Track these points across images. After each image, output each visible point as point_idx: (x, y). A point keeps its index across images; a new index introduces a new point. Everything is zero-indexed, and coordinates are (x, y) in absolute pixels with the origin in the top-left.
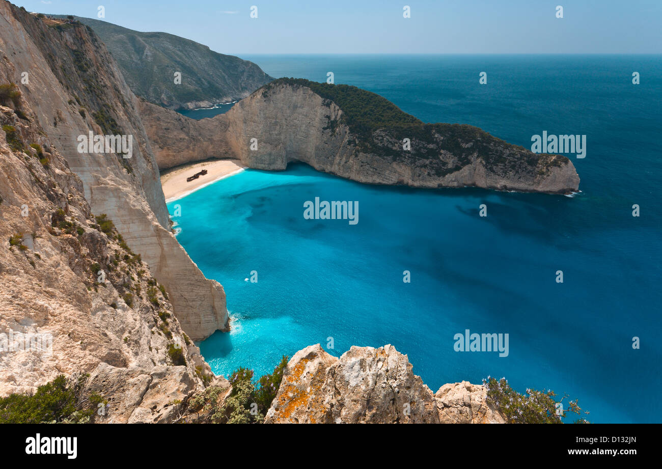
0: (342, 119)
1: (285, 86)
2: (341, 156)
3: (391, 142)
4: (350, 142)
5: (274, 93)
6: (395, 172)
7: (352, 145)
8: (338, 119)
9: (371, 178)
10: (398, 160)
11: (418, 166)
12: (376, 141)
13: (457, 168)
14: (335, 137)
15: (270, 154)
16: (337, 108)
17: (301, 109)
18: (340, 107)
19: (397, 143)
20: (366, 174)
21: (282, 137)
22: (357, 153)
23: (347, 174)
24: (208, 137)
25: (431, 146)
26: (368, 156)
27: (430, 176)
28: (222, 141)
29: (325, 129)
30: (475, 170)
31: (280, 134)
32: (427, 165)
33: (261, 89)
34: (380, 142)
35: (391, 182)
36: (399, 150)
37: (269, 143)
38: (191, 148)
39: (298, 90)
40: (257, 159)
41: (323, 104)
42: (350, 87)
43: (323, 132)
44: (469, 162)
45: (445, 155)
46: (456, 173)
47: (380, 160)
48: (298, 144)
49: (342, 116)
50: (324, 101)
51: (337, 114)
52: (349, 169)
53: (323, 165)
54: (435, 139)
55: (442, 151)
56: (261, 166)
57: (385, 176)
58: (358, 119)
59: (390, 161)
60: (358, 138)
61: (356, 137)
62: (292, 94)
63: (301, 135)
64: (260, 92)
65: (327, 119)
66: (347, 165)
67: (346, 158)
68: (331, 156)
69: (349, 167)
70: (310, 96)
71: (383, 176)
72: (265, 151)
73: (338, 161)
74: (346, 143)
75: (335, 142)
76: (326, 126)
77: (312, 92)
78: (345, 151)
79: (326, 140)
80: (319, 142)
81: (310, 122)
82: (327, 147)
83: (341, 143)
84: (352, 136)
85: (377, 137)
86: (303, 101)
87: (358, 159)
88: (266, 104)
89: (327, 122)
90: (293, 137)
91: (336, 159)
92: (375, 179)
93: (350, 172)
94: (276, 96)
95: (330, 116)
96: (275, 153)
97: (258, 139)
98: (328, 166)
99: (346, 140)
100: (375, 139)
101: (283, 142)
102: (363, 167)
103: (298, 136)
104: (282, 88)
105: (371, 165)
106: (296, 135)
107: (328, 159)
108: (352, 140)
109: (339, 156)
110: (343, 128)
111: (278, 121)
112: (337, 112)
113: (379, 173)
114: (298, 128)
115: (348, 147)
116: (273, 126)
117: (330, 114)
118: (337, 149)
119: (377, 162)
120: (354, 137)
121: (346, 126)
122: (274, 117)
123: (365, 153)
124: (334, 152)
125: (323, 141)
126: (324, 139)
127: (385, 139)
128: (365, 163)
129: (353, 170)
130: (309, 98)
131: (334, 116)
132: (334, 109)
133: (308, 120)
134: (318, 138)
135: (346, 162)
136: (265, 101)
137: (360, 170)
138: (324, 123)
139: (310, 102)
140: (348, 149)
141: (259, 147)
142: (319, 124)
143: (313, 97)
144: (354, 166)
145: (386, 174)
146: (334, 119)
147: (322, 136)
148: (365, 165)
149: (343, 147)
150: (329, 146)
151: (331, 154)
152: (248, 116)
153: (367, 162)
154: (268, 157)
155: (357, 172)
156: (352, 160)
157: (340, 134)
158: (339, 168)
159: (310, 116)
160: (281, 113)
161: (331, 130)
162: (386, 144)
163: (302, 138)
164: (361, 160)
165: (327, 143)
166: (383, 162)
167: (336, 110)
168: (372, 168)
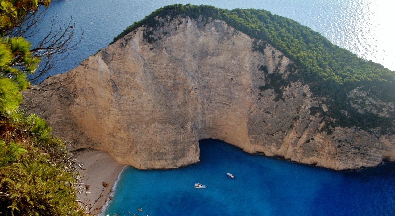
0: (290, 70)
1: (183, 20)
2: (298, 133)
3: (374, 106)
4: (313, 111)
5: (165, 34)
6: (382, 149)
7: (318, 114)
8: (282, 71)
9: (352, 162)
10: (388, 131)
12: (354, 106)
14: (284, 102)
15: (175, 143)
16: (278, 53)
17: (214, 58)
19: (385, 108)
20: (344, 158)
21: (190, 109)
22: (330, 127)
23: (312, 158)
26: (349, 130)
28: (64, 123)
29: (262, 88)
31: (185, 104)
33: (140, 28)
34: (360, 107)
36: (387, 116)
37: (169, 123)
39: (207, 27)
40: (150, 152)
41: (254, 48)
43: (260, 94)
47: (365, 134)
48: (213, 116)
49: (290, 67)
50: (255, 43)
51: (280, 64)
53: (262, 145)
57: (370, 155)
58: (320, 72)
59: (378, 135)
60: (326, 103)
61: (323, 102)
62: (198, 34)
63: (219, 101)
64: (138, 33)
65: (263, 73)
66: (311, 146)
67: (308, 135)
68: (277, 132)
69: (315, 148)
70: (230, 35)
71: (368, 157)
72: (163, 138)
73: (294, 139)
74: (308, 112)
75: (284, 110)
76: (263, 84)
77: (232, 29)
78: (307, 125)
79: (267, 107)
80: (255, 111)
81: (232, 79)
82: (270, 118)
83: (295, 112)
84: (316, 100)
85: (355, 100)
86: (217, 44)
87: (333, 137)
88: (154, 54)
89: (263, 77)
90: (206, 106)
91: (289, 136)
92: (358, 163)
93: (316, 155)
94: (170, 38)
95: (265, 66)
96: (183, 140)
97: (148, 119)
98: (272, 146)
99: (306, 107)
100: (352, 104)
101: (192, 118)
102: (341, 147)
103: (213, 103)
104: (179, 25)
105: (352, 144)
106: (211, 102)
107: (273, 137)
108: (317, 106)
109: (296, 132)
110: (297, 87)
111: (178, 81)
112: (279, 59)
113: (363, 154)
114: (212, 90)
115: (311, 119)
116: (170, 92)
117: (266, 64)
118: (288, 121)
119: (360, 138)
120: (319, 102)
121: (304, 85)
122: (171, 76)
123: (343, 127)
124: (282, 126)
125: (262, 109)
126: (264, 105)
127: (367, 102)
128: (343, 141)
129: (322, 153)
130: (228, 39)
131: (275, 67)
132: (272, 56)
133: (228, 75)
134: (252, 106)
135: (309, 141)
136: (151, 49)
137: (335, 153)
138: (259, 80)
139: (230, 46)
140: (311, 121)
141: (152, 133)
142: (251, 82)
143: (234, 36)
144: (325, 146)
145: (371, 153)
146: (275, 72)
147: (260, 101)
148: (344, 145)
149: (303, 118)
150: (272, 117)
151: (277, 128)
152: (119, 76)
153: (346, 140)
154: (172, 147)
155: (331, 156)
156: (321, 138)
157: (294, 97)
158: (295, 150)
159: (231, 69)
160: (183, 68)
161: (273, 90)
162: (368, 110)
163: (221, 105)
164: (337, 137)
165: (270, 111)
166: (368, 137)
167: (277, 56)
168: (354, 147)
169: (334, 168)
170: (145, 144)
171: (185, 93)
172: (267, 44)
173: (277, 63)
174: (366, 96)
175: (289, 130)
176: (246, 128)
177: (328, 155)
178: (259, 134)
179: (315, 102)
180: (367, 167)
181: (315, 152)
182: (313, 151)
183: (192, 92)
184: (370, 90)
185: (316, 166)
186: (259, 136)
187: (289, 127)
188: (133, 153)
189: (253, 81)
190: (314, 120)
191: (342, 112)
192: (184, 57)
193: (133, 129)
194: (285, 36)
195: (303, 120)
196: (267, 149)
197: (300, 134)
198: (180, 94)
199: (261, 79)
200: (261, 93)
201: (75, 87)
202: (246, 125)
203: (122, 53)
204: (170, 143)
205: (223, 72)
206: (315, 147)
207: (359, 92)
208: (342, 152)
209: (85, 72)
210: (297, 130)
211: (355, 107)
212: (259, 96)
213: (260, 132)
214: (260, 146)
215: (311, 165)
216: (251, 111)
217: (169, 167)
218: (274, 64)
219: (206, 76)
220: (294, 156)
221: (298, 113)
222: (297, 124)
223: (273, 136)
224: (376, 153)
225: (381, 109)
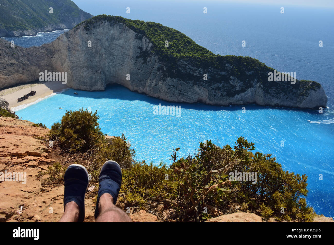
1: (104, 21)
2: (152, 80)
3: (192, 69)
4: (159, 69)
5: (94, 27)
6: (195, 93)
7: (161, 71)
8: (148, 50)
9: (177, 98)
10: (198, 84)
11: (213, 89)
13: (243, 90)
14: (147, 64)
15: (92, 78)
16: (148, 41)
17: (117, 41)
18: (150, 40)
19: (197, 71)
20: (172, 95)
21: (102, 64)
22: (165, 78)
23: (157, 94)
24: (36, 62)
25: (223, 73)
26: (174, 80)
27: (223, 96)
29: (138, 57)
30: (256, 92)
31: (100, 61)
32: (220, 88)
33: (84, 24)
34: (183, 69)
35: (192, 101)
36: (198, 75)
37: (91, 69)
38: (21, 72)
39: (115, 26)
40: (80, 81)
41: (137, 37)
42: (157, 24)
43: (136, 60)
44: (251, 86)
45: (233, 80)
46: (242, 94)
47: (184, 83)
48: (115, 70)
49: (152, 48)
50: (137, 35)
51: (148, 46)
53: (136, 87)
54: (226, 68)
55: (231, 77)
56: (83, 87)
57: (188, 96)
58: (165, 50)
59: (192, 85)
60: (166, 66)
61: (164, 65)
62: (110, 29)
63: (118, 63)
64: (82, 26)
65: (139, 50)
66: (157, 87)
67: (156, 81)
68: (143, 80)
70: (125, 31)
71: (186, 97)
72: (87, 75)
73: (149, 84)
74: (156, 69)
76: (139, 55)
77: (127, 28)
78: (155, 76)
79: (139, 67)
80: (133, 68)
81: (125, 52)
84: (160, 64)
85: (181, 66)
86: (119, 34)
87: (166, 83)
88: (88, 36)
89: (139, 52)
90: (110, 64)
91: (147, 82)
92: (180, 99)
93: (159, 93)
94: (96, 29)
96: (96, 77)
97: (81, 65)
98: (141, 87)
99: (156, 67)
100: (179, 67)
101: (102, 68)
102: (170, 89)
103: (115, 63)
104: (101, 23)
105: (176, 88)
106: (114, 62)
107: (141, 82)
108: (161, 67)
110: (153, 57)
111: (98, 50)
112: (148, 44)
113: (183, 94)
114: (115, 56)
115: (157, 73)
116: (94, 55)
117: (142, 46)
118: (148, 74)
119: (181, 85)
121: (156, 56)
122: (95, 47)
123: (172, 78)
124: (146, 77)
125: (137, 68)
126: (137, 66)
127: (187, 67)
128: (172, 86)
129: (162, 91)
130: (124, 32)
131: (146, 48)
132: (145, 42)
133: (123, 50)
134: (132, 65)
135: (157, 85)
136: (87, 33)
137: (167, 91)
138: (137, 53)
139: (125, 36)
141: (82, 72)
142: (133, 54)
143: (128, 31)
144: (163, 88)
145: (188, 95)
146: (145, 50)
147: (136, 63)
148: (172, 88)
149: (153, 73)
150: (141, 72)
151: (143, 78)
152: (72, 45)
153: (173, 85)
154: (90, 80)
155: (165, 93)
157: (151, 62)
158: (150, 89)
159: (125, 47)
160: (101, 44)
161: (143, 59)
162: (188, 71)
163: (119, 65)
164: (168, 83)
165: (140, 69)
166: (186, 85)
167: (147, 42)
168: (177, 90)
170: (78, 77)
171: (100, 56)
172: (143, 36)
173: (147, 45)
174: (187, 64)
175: (148, 79)
179: (160, 65)
182: (158, 90)
183: (103, 56)
184: (190, 61)
185: (159, 99)
187: (148, 77)
188: (72, 81)
189: (134, 53)
190: (159, 74)
191: (173, 71)
192: (102, 39)
193: (74, 70)
196: (139, 89)
198: (98, 56)
201: (55, 49)
203: (74, 34)
204: (89, 78)
205: (121, 48)
206: (159, 88)
207: (183, 62)
208: (171, 91)
209: (59, 42)
211: (180, 69)
212: (136, 61)
216: (131, 68)
217: (88, 90)
219: (112, 49)
220: (150, 93)
222: (151, 76)
224: (192, 95)
225: (195, 71)
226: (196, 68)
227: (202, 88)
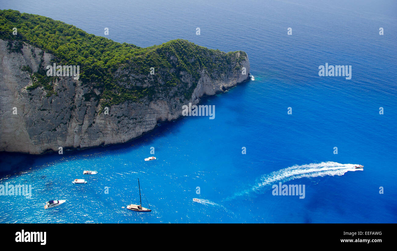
3: (138, 80)
4: (87, 97)
6: (154, 113)
7: (92, 99)
9: (133, 132)
10: (154, 98)
11: (171, 97)
12: (121, 84)
13: (195, 85)
16: (38, 51)
19: (146, 79)
20: (127, 130)
23: (99, 140)
26: (123, 106)
27: (182, 103)
29: (30, 89)
32: (177, 92)
34: (127, 84)
35: (153, 126)
36: (150, 86)
41: (10, 50)
43: (30, 94)
45: (184, 76)
47: (137, 105)
51: (42, 61)
52: (100, 132)
53: (48, 143)
55: (182, 73)
57: (147, 121)
59: (147, 103)
60: (97, 87)
61: (94, 87)
65: (27, 73)
66: (95, 129)
67: (88, 120)
68: (59, 126)
69: (99, 130)
71: (145, 124)
73: (77, 128)
74: (82, 99)
75: (59, 103)
76: (31, 84)
78: (85, 111)
79: (41, 105)
80: (30, 112)
82: (47, 115)
83: (70, 102)
84: (87, 87)
85: (121, 79)
89: (29, 77)
91: (71, 126)
92: (138, 131)
93: (102, 136)
95: (28, 66)
98: (58, 141)
99: (80, 95)
102: (121, 122)
105: (129, 117)
107: (56, 132)
108: (89, 92)
109: (78, 121)
110: (66, 79)
112: (40, 57)
113: (140, 122)
115: (87, 105)
117: (28, 64)
118: (67, 113)
119: (134, 110)
120: (90, 88)
123: (118, 104)
124: (62, 119)
125: (37, 108)
126: (37, 104)
127: (131, 78)
128: (121, 116)
129: (107, 132)
131: (38, 65)
132: (32, 54)
134: (25, 108)
135: (92, 125)
137: (118, 128)
138: (25, 80)
140: (88, 107)
142: (16, 84)
144: (107, 125)
145: (147, 119)
146: (39, 69)
147: (32, 101)
148: (123, 119)
149: (80, 106)
150: (50, 113)
151: (57, 122)
153: (123, 115)
155: (114, 132)
156: (102, 119)
158: (81, 137)
161: (43, 88)
162: (134, 84)
164: (115, 115)
165: (45, 108)
166: (140, 106)
167: (37, 54)
168: (131, 119)
169: (120, 142)
172: (24, 43)
173: (39, 60)
174: (129, 73)
175: (70, 120)
176: (25, 132)
177: (112, 132)
178: (41, 133)
179: (87, 88)
180: (147, 131)
181: (100, 133)
182: (98, 132)
185: (105, 145)
186: (41, 135)
187: (69, 118)
189: (18, 83)
190: (90, 105)
194: (41, 33)
195: (80, 107)
196: (54, 144)
197: (82, 121)
199: (27, 80)
200: (31, 92)
202: (25, 128)
206: (98, 128)
207: (122, 72)
208: (123, 125)
210: (77, 118)
212: (30, 97)
213: (41, 131)
214: (46, 144)
215: (100, 145)
216: (25, 113)
218: (37, 62)
220: (82, 143)
221: (73, 102)
222: (76, 113)
223: (56, 130)
224: (150, 118)
225: (144, 81)
226: (144, 76)
227: (159, 101)
